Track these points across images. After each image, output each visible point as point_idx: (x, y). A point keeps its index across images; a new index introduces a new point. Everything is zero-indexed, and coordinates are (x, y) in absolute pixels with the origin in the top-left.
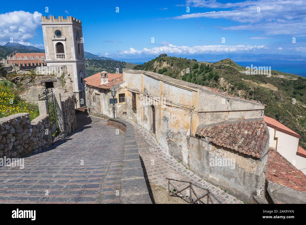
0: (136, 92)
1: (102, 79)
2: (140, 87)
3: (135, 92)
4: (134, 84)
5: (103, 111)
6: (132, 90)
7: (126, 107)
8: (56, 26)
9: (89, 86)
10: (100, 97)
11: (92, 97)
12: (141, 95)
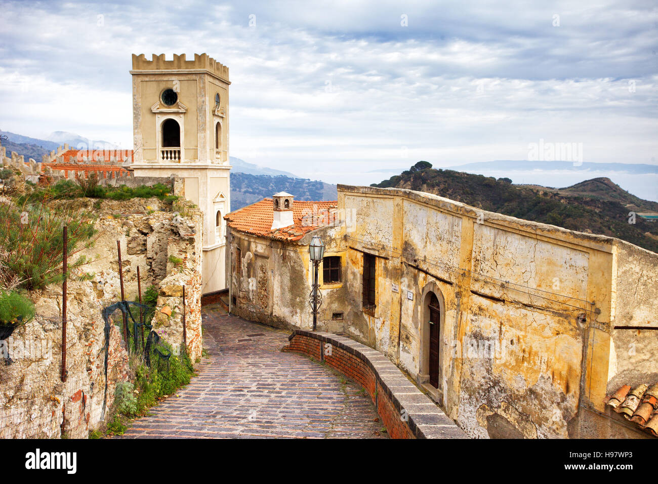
0: (377, 253)
1: (278, 214)
2: (391, 238)
3: (372, 252)
4: (371, 228)
5: (275, 307)
6: (363, 247)
7: (344, 296)
8: (166, 78)
9: (239, 231)
10: (269, 264)
11: (246, 265)
12: (390, 264)
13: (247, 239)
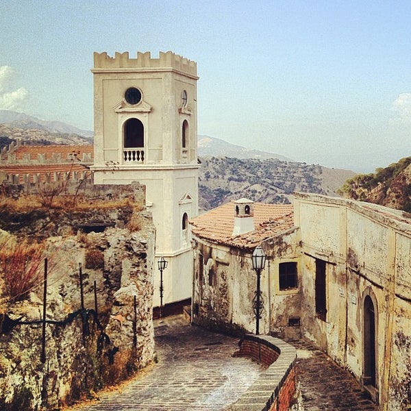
0: (326, 259)
1: (238, 220)
2: (338, 245)
3: (323, 258)
4: (322, 235)
5: (235, 314)
6: (316, 253)
7: (299, 301)
8: (129, 76)
9: (201, 238)
10: (229, 271)
11: (208, 272)
12: (338, 269)
13: (209, 245)
